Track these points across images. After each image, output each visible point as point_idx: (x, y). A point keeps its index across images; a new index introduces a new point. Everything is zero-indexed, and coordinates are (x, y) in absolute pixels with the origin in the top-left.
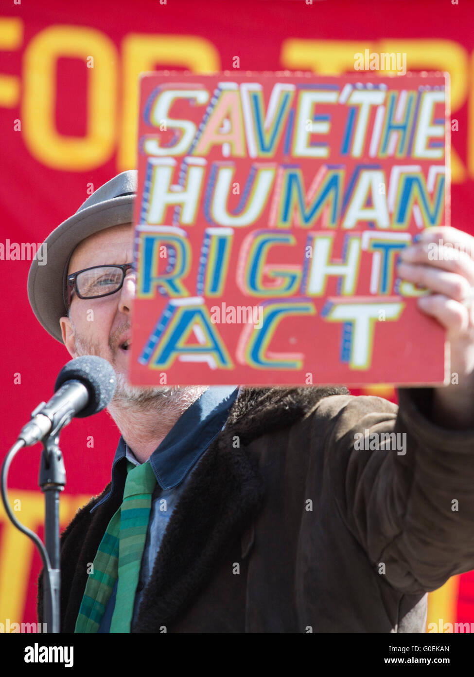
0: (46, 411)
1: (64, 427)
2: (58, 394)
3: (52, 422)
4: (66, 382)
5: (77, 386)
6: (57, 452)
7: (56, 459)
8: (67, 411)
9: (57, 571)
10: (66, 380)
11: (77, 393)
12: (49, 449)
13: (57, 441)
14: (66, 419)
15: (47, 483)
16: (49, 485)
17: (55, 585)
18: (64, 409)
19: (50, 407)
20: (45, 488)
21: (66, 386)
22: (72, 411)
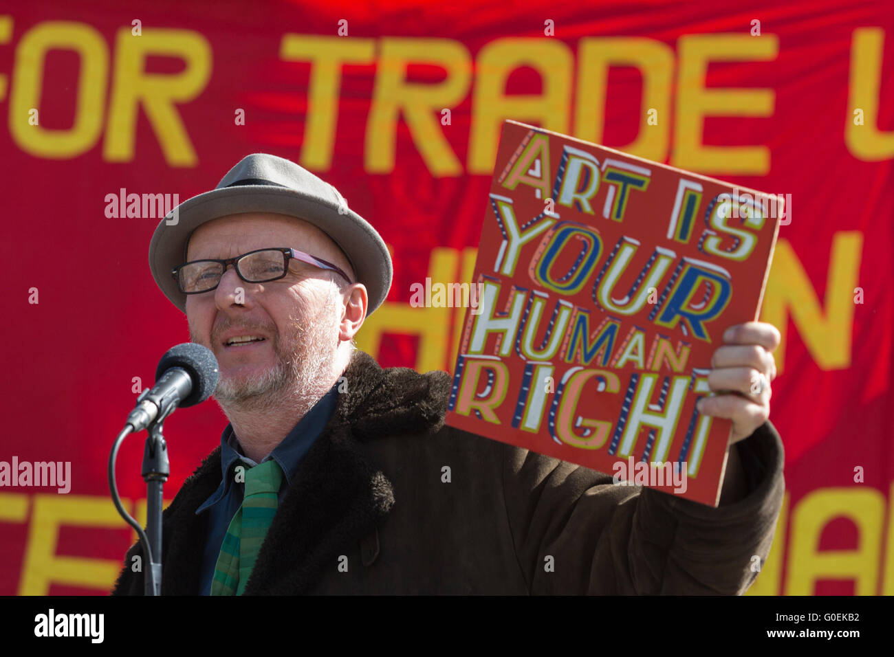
0: (153, 397)
1: (169, 414)
2: (163, 380)
3: (159, 409)
4: (170, 369)
5: (181, 373)
6: (162, 440)
7: (161, 449)
8: (173, 398)
9: (159, 565)
10: (170, 367)
11: (182, 380)
12: (154, 437)
13: (161, 429)
14: (171, 407)
15: (151, 472)
16: (152, 475)
17: (156, 580)
18: (171, 396)
19: (157, 393)
20: (149, 477)
21: (171, 373)
22: (178, 399)
